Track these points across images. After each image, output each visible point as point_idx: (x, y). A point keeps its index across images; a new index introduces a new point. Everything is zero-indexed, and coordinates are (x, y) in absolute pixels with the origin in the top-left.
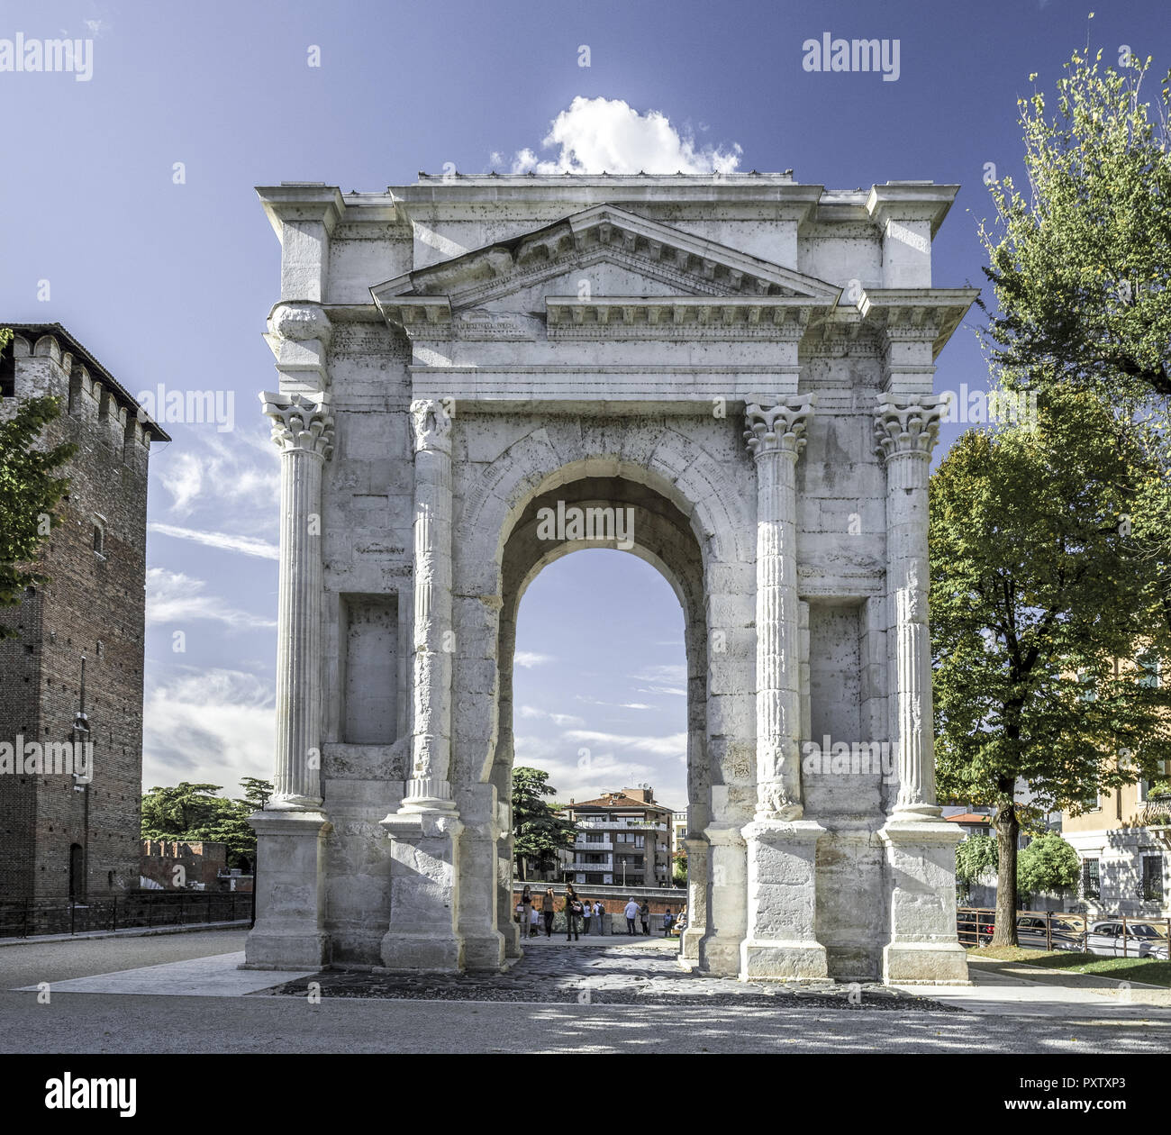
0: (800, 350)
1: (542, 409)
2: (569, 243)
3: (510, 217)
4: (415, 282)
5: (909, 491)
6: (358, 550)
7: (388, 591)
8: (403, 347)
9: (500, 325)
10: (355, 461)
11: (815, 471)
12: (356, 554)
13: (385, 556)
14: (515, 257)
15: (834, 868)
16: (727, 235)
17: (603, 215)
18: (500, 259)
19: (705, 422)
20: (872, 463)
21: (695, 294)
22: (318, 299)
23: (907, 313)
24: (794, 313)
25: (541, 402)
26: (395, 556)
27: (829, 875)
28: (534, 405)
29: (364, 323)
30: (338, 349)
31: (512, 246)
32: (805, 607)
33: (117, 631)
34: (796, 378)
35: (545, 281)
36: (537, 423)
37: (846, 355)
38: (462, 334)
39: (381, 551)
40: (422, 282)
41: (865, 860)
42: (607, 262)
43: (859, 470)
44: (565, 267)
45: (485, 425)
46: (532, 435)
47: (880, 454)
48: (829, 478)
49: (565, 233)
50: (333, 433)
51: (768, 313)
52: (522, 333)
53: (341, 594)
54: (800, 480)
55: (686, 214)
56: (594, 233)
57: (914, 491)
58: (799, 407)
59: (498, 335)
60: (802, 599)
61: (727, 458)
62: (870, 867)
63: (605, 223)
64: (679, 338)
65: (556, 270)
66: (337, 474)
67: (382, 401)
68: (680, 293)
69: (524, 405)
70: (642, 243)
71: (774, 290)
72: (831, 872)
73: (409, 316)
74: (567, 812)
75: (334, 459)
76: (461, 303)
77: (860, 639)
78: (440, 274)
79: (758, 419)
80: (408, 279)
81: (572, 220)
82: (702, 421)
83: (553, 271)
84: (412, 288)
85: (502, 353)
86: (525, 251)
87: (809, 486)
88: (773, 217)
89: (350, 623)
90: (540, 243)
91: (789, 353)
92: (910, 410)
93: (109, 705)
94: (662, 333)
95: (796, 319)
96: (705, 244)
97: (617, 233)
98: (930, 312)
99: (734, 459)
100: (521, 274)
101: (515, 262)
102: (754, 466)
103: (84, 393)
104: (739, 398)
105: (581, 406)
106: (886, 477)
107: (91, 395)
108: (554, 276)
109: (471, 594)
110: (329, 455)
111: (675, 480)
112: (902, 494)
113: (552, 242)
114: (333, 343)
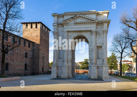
1: (75, 31)
2: (77, 17)
8: (63, 26)
11: (98, 35)
16: (90, 16)
18: (71, 19)
22: (57, 23)
23: (105, 22)
24: (95, 22)
31: (72, 18)
37: (100, 25)
38: (68, 25)
43: (101, 35)
45: (70, 33)
46: (74, 33)
47: (103, 34)
48: (99, 36)
51: (93, 22)
54: (96, 36)
55: (86, 14)
56: (79, 16)
59: (71, 25)
60: (96, 46)
61: (90, 35)
64: (86, 25)
65: (76, 20)
69: (73, 31)
70: (82, 17)
71: (93, 21)
73: (64, 24)
76: (68, 23)
78: (66, 20)
81: (77, 15)
84: (64, 22)
85: (71, 27)
92: (105, 30)
94: (84, 24)
97: (80, 16)
98: (107, 22)
100: (73, 20)
102: (92, 35)
104: (91, 30)
106: (103, 36)
111: (86, 36)
113: (75, 17)
114: (58, 26)
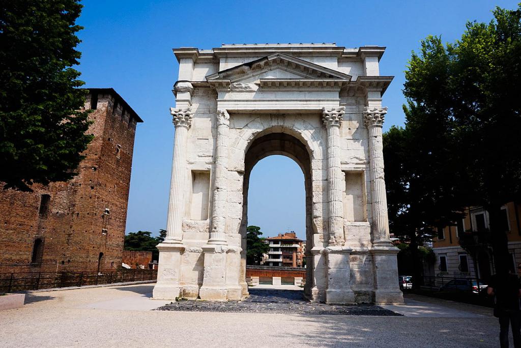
0: (339, 94)
1: (258, 112)
2: (267, 63)
3: (249, 56)
4: (220, 75)
7: (207, 169)
8: (215, 94)
10: (198, 128)
11: (346, 131)
12: (197, 157)
13: (207, 158)
14: (251, 67)
15: (356, 263)
17: (278, 55)
18: (246, 68)
20: (364, 128)
21: (306, 78)
22: (190, 80)
23: (372, 83)
24: (336, 83)
25: (258, 110)
26: (211, 158)
27: (354, 265)
28: (256, 111)
29: (204, 87)
30: (195, 95)
31: (250, 64)
32: (344, 173)
33: (121, 182)
34: (338, 102)
35: (260, 75)
36: (256, 116)
37: (354, 96)
38: (233, 90)
39: (205, 157)
40: (222, 75)
41: (367, 260)
42: (279, 69)
43: (360, 130)
44: (266, 70)
45: (240, 118)
46: (255, 120)
47: (366, 126)
48: (350, 133)
49: (266, 60)
51: (329, 84)
52: (253, 90)
53: (192, 170)
56: (274, 61)
57: (377, 137)
58: (339, 112)
59: (244, 90)
60: (343, 171)
61: (318, 127)
62: (368, 262)
63: (279, 58)
64: (302, 91)
65: (263, 71)
66: (193, 132)
67: (208, 110)
68: (302, 78)
69: (252, 111)
70: (289, 64)
71: (331, 77)
73: (217, 85)
74: (267, 241)
76: (233, 81)
77: (362, 184)
78: (227, 73)
79: (327, 115)
81: (268, 57)
82: (309, 115)
85: (246, 95)
86: (254, 66)
87: (343, 135)
88: (329, 55)
89: (195, 179)
90: (258, 63)
91: (336, 95)
92: (375, 112)
93: (116, 205)
94: (296, 89)
95: (338, 85)
97: (282, 61)
98: (378, 83)
99: (320, 127)
100: (252, 72)
101: (251, 69)
102: (326, 129)
103: (118, 108)
104: (321, 108)
105: (271, 111)
106: (368, 133)
107: (120, 109)
108: (263, 73)
109: (235, 170)
110: (191, 126)
111: (300, 133)
112: (374, 138)
113: (262, 63)
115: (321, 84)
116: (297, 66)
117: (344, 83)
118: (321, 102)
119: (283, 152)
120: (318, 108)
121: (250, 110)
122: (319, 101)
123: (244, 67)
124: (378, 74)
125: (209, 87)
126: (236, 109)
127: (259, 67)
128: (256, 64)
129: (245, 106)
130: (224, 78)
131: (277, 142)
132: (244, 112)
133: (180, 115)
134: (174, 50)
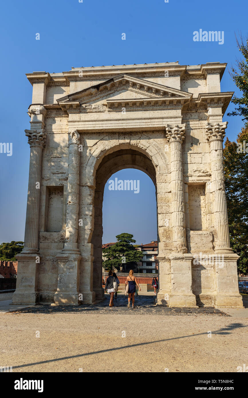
0: (182, 111)
1: (106, 131)
2: (113, 85)
3: (97, 78)
4: (70, 98)
5: (216, 150)
6: (52, 173)
7: (61, 185)
8: (67, 115)
9: (94, 108)
10: (52, 148)
11: (188, 145)
12: (52, 175)
13: (60, 175)
14: (98, 89)
15: (198, 269)
16: (159, 81)
17: (123, 77)
18: (94, 91)
19: (155, 133)
20: (205, 143)
22: (42, 103)
23: (212, 100)
25: (106, 129)
26: (63, 175)
27: (197, 271)
28: (104, 130)
29: (55, 109)
30: (48, 116)
31: (97, 87)
32: (187, 186)
34: (181, 119)
35: (107, 95)
36: (105, 135)
37: (196, 112)
38: (83, 111)
39: (59, 173)
40: (71, 98)
41: (209, 266)
42: (125, 89)
43: (202, 144)
44: (112, 91)
45: (90, 136)
46: (104, 138)
47: (208, 140)
49: (112, 83)
50: (46, 140)
51: (171, 102)
52: (100, 110)
53: (47, 186)
54: (183, 149)
55: (147, 75)
56: (120, 82)
57: (218, 150)
58: (182, 128)
59: (93, 111)
60: (186, 184)
61: (161, 143)
62: (210, 268)
63: (124, 79)
64: (146, 110)
66: (47, 151)
67: (60, 131)
69: (101, 130)
70: (134, 84)
71: (173, 95)
72: (198, 270)
73: (67, 107)
75: (46, 147)
76: (83, 103)
77: (205, 195)
78: (76, 95)
79: (169, 132)
80: (67, 97)
81: (114, 79)
82: (154, 133)
83: (109, 93)
84: (68, 99)
85: (95, 116)
86: (101, 88)
88: (173, 74)
89: (50, 195)
90: (105, 85)
91: (178, 113)
92: (215, 127)
94: (141, 108)
95: (180, 103)
96: (152, 83)
97: (127, 82)
98: (219, 99)
99: (164, 143)
100: (100, 94)
101: (98, 91)
104: (164, 126)
105: (118, 130)
106: (210, 147)
108: (110, 94)
109: (85, 185)
110: (44, 146)
111: (146, 150)
112: (215, 151)
113: (109, 85)
114: (47, 115)
115: (164, 102)
116: (142, 87)
117: (186, 101)
118: (165, 120)
119: (134, 166)
120: (162, 126)
121: (99, 130)
122: (163, 118)
123: (91, 89)
124: (219, 90)
125: (61, 109)
126: (86, 129)
127: (106, 88)
128: (103, 86)
129: (94, 126)
130: (74, 100)
131: (128, 157)
132: (93, 131)
133: (34, 136)
134: (27, 75)
